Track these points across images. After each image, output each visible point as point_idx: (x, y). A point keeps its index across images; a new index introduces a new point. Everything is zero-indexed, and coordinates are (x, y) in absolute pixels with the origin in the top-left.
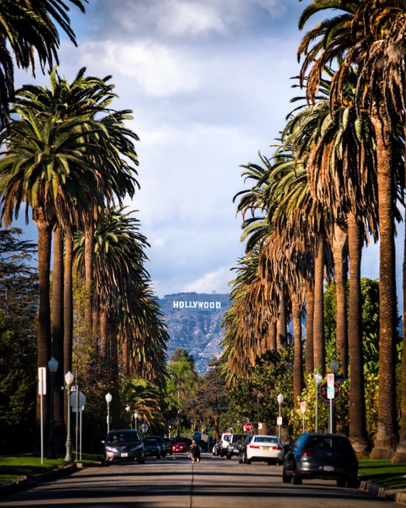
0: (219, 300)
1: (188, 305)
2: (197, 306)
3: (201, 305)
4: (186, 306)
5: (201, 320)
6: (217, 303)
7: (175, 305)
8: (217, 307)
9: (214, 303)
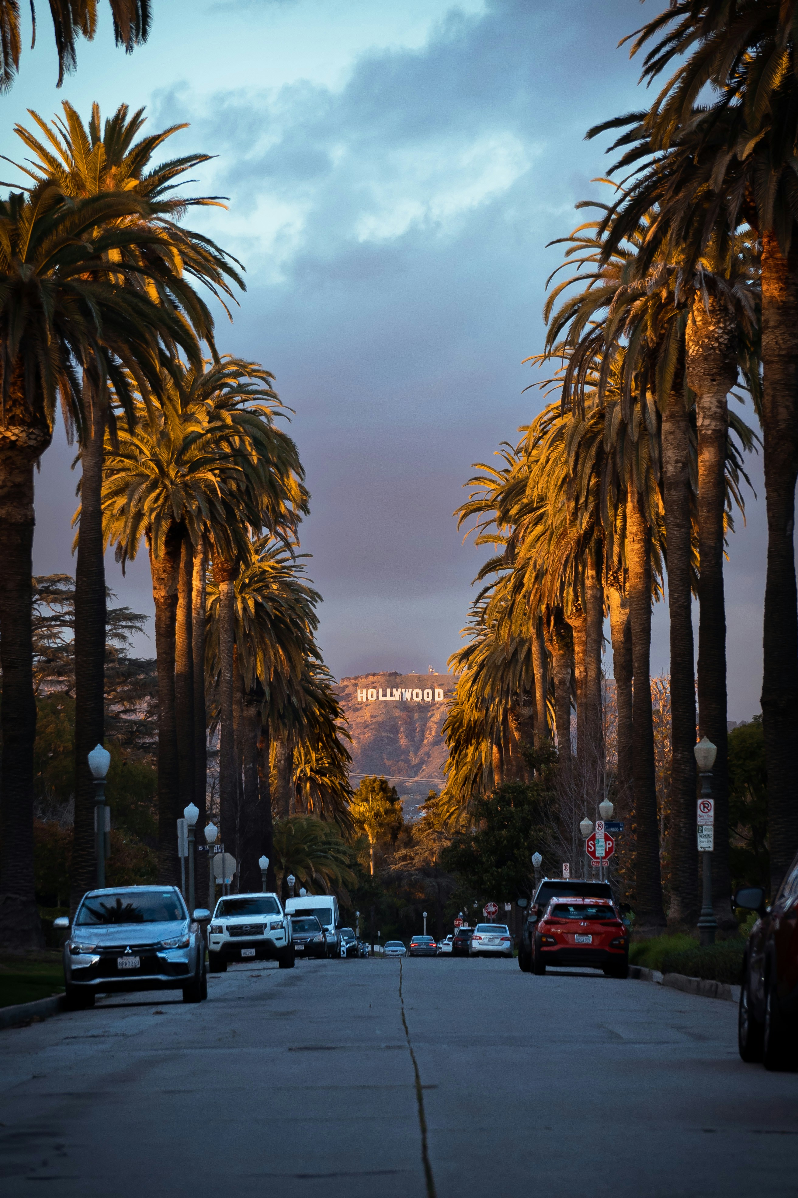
0: (441, 685)
1: (384, 695)
2: (402, 695)
3: (407, 696)
4: (381, 698)
5: (410, 722)
6: (437, 691)
7: (359, 695)
8: (437, 699)
9: (430, 692)
